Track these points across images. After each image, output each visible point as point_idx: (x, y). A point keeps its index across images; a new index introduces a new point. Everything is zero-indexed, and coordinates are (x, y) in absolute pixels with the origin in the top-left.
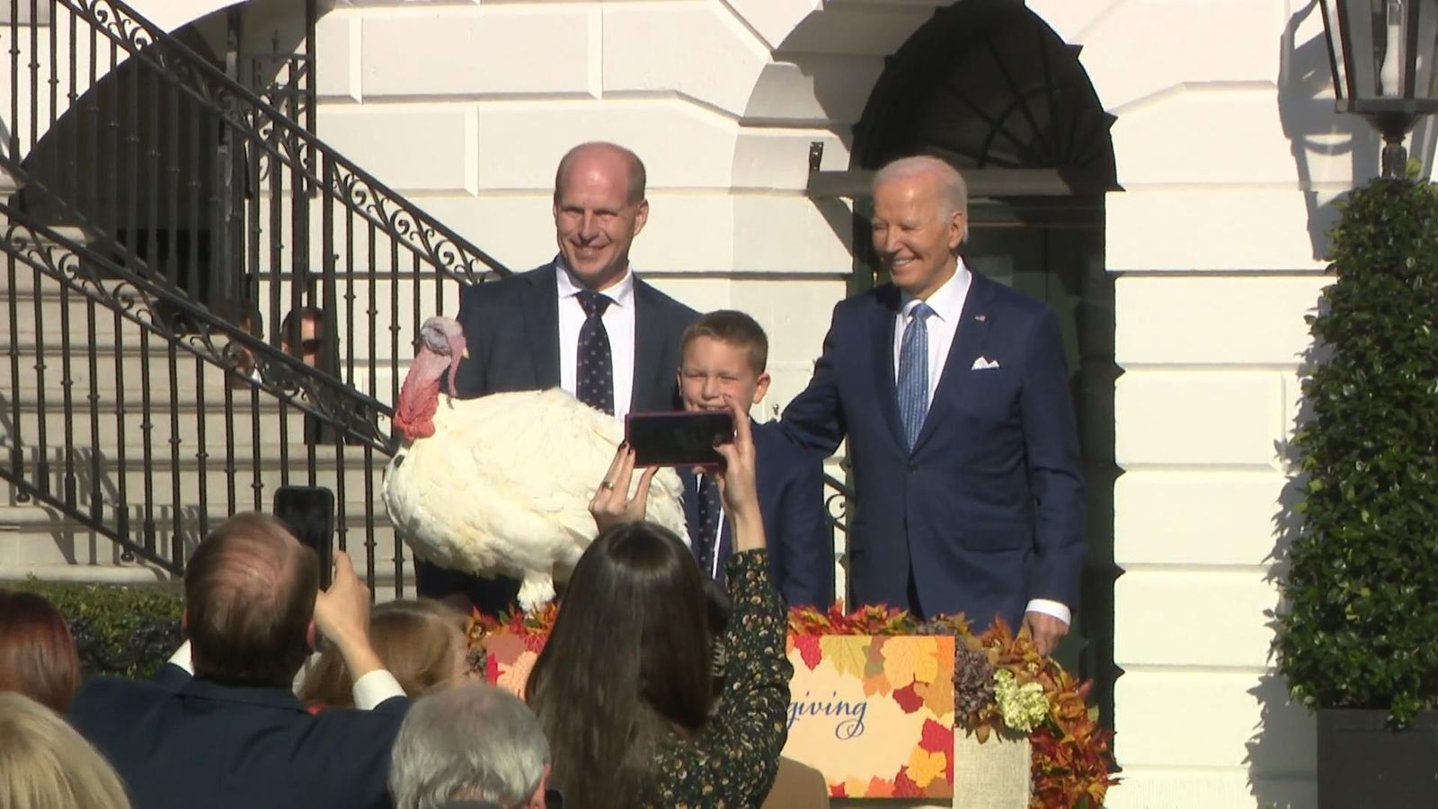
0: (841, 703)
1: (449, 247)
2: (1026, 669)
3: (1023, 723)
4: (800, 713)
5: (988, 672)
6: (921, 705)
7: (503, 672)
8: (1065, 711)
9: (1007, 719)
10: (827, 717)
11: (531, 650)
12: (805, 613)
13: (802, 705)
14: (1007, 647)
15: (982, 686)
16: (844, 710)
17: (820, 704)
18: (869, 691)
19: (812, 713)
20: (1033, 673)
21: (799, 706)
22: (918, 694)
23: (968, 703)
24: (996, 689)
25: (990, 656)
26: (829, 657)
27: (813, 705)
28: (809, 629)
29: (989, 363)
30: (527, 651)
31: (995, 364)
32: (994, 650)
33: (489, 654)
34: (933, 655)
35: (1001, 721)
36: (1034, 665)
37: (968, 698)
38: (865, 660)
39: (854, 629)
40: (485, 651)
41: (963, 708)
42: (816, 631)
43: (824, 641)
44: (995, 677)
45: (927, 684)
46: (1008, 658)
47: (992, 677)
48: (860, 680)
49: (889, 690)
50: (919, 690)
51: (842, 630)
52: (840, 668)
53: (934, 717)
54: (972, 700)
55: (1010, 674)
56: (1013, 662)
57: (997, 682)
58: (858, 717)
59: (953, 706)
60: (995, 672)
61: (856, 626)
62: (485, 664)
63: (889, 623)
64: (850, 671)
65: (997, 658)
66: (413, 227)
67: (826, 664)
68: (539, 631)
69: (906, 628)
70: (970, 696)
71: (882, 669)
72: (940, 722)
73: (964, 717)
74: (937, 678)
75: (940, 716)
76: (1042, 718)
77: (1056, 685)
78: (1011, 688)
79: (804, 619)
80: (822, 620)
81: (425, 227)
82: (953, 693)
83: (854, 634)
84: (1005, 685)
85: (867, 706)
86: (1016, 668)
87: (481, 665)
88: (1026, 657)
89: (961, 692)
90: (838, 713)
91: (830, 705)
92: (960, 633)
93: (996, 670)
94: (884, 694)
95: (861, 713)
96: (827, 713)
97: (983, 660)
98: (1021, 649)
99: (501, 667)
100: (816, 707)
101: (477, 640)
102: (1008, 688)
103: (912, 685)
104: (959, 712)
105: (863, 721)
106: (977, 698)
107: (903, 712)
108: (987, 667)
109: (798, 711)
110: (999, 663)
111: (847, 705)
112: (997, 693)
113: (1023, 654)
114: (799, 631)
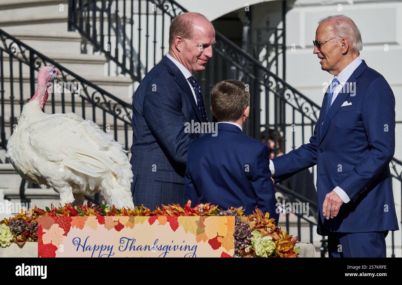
0: (186, 245)
1: (307, 105)
2: (266, 230)
3: (263, 254)
4: (169, 250)
5: (249, 232)
6: (220, 246)
7: (45, 233)
8: (283, 248)
9: (256, 252)
10: (181, 251)
11: (56, 223)
12: (173, 207)
13: (170, 246)
14: (259, 221)
15: (246, 238)
16: (188, 249)
17: (178, 246)
18: (198, 240)
19: (174, 250)
20: (269, 232)
21: (169, 247)
22: (219, 241)
23: (240, 245)
24: (252, 239)
25: (250, 225)
26: (182, 226)
27: (175, 246)
28: (175, 213)
29: (348, 103)
30: (55, 223)
31: (351, 104)
32: (254, 222)
33: (39, 225)
34: (226, 224)
35: (254, 253)
36: (270, 229)
37: (240, 243)
38: (197, 227)
39: (194, 214)
40: (37, 224)
41: (238, 248)
42: (178, 214)
43: (180, 219)
44: (252, 234)
45: (223, 237)
46: (259, 226)
47: (250, 234)
48: (195, 235)
49: (207, 240)
50: (219, 240)
51: (189, 214)
52: (186, 231)
53: (226, 251)
54: (242, 244)
55: (258, 232)
56: (261, 227)
57: (252, 236)
58: (193, 251)
59: (234, 246)
60: (252, 231)
61: (195, 213)
62: (37, 229)
63: (210, 211)
64: (190, 232)
65: (254, 226)
66: (292, 96)
67: (180, 228)
68: (61, 215)
69: (216, 213)
70: (241, 242)
71: (204, 230)
72: (228, 253)
73: (239, 251)
74: (227, 235)
75: (228, 251)
76: (271, 251)
77: (280, 238)
78: (259, 238)
79: (173, 209)
80: (181, 209)
81: (297, 96)
82: (234, 241)
83: (194, 216)
84: (256, 237)
85: (197, 247)
86: (262, 230)
87: (35, 230)
88: (267, 226)
89: (237, 240)
90: (185, 250)
91: (182, 246)
92: (238, 215)
93: (253, 230)
94: (205, 241)
95: (195, 249)
96: (181, 250)
97: (247, 226)
98: (265, 222)
99: (44, 230)
100: (176, 247)
101: (35, 219)
102: (257, 238)
103: (217, 237)
104: (237, 249)
105: (195, 253)
106: (244, 243)
107: (213, 249)
108: (249, 229)
109: (168, 249)
110: (255, 228)
111: (189, 246)
112: (252, 240)
113: (266, 224)
114: (170, 215)
